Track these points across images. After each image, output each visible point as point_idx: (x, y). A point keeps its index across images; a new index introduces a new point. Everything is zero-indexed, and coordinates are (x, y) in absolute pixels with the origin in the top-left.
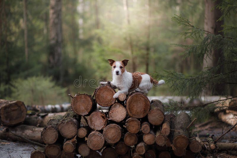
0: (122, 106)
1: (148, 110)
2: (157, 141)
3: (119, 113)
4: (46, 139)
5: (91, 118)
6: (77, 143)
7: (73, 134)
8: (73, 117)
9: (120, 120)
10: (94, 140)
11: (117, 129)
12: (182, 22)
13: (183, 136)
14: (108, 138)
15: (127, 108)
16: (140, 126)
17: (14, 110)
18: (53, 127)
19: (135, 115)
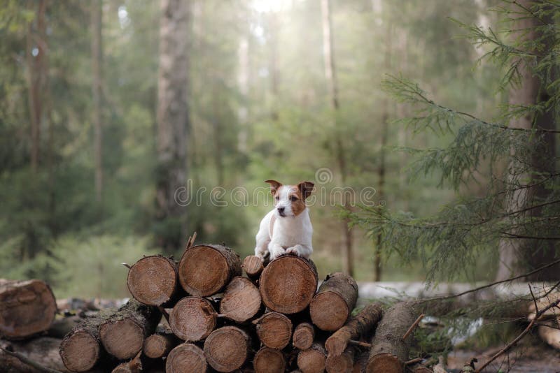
0: (252, 285)
1: (312, 295)
2: (330, 369)
3: (243, 301)
4: (71, 360)
5: (177, 312)
6: (141, 369)
7: (134, 349)
8: (138, 310)
9: (246, 318)
10: (181, 363)
11: (237, 338)
12: (403, 93)
13: (389, 355)
14: (216, 360)
15: (262, 290)
16: (291, 330)
17: (24, 303)
18: (87, 332)
19: (279, 306)
